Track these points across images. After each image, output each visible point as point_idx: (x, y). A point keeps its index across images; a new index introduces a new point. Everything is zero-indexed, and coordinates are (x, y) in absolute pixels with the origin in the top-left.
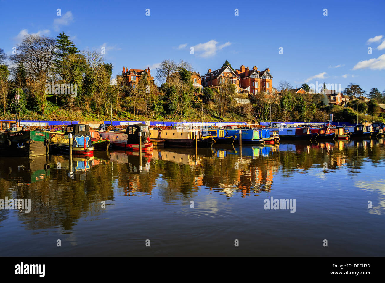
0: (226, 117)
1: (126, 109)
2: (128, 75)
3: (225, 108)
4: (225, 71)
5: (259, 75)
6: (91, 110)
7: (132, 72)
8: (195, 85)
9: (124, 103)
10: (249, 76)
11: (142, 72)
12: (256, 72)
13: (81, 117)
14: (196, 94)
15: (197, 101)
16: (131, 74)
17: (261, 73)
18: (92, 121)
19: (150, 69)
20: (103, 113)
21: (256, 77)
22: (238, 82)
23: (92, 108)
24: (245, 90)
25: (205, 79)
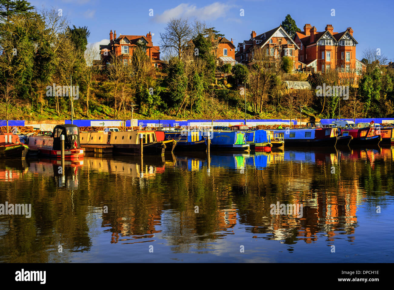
0: (266, 112)
1: (103, 101)
2: (116, 45)
3: (263, 97)
4: (275, 35)
5: (334, 40)
6: (47, 102)
7: (123, 40)
8: (224, 60)
9: (102, 91)
10: (315, 42)
11: (138, 39)
12: (328, 35)
13: (31, 114)
14: (222, 75)
15: (222, 87)
16: (121, 43)
17: (337, 37)
18: (49, 121)
19: (153, 35)
20: (66, 107)
21: (327, 43)
22: (296, 53)
23: (50, 100)
24: (308, 66)
25: (244, 48)
